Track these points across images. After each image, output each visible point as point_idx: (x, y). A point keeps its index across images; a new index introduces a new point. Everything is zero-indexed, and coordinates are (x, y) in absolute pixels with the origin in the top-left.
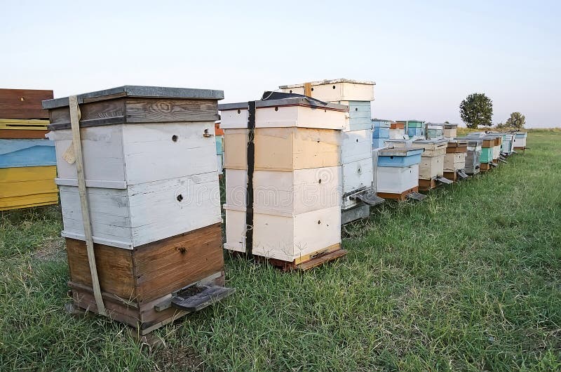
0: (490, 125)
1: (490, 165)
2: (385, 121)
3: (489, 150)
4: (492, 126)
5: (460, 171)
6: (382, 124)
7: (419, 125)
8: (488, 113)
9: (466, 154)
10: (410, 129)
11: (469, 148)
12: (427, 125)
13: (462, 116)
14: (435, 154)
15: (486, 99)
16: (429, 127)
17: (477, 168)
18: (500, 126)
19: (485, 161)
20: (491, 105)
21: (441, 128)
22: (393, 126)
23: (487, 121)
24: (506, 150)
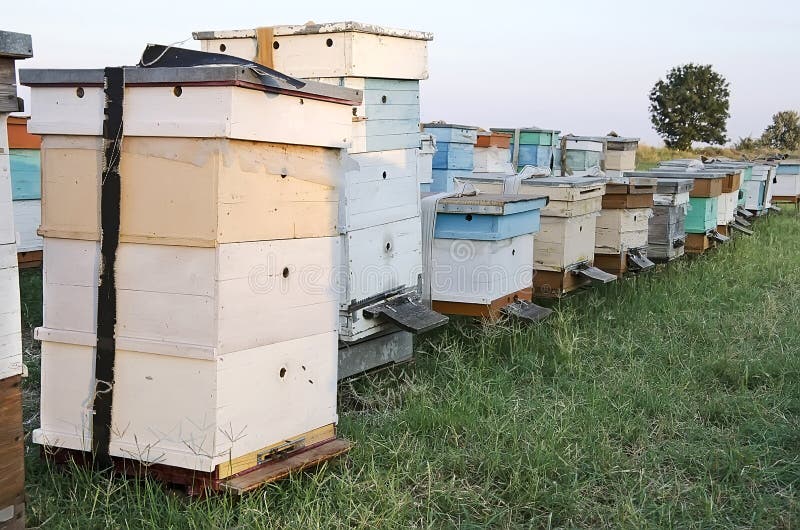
0: (721, 141)
1: (710, 238)
2: (462, 128)
3: (708, 202)
4: (727, 145)
5: (635, 251)
6: (456, 135)
7: (544, 140)
8: (716, 112)
9: (649, 213)
10: (524, 149)
11: (657, 198)
12: (564, 140)
13: (654, 120)
14: (575, 210)
15: (715, 78)
16: (570, 145)
17: (677, 245)
18: (746, 145)
19: (698, 229)
20: (727, 94)
21: (599, 147)
22: (483, 142)
23: (714, 131)
24: (752, 204)
